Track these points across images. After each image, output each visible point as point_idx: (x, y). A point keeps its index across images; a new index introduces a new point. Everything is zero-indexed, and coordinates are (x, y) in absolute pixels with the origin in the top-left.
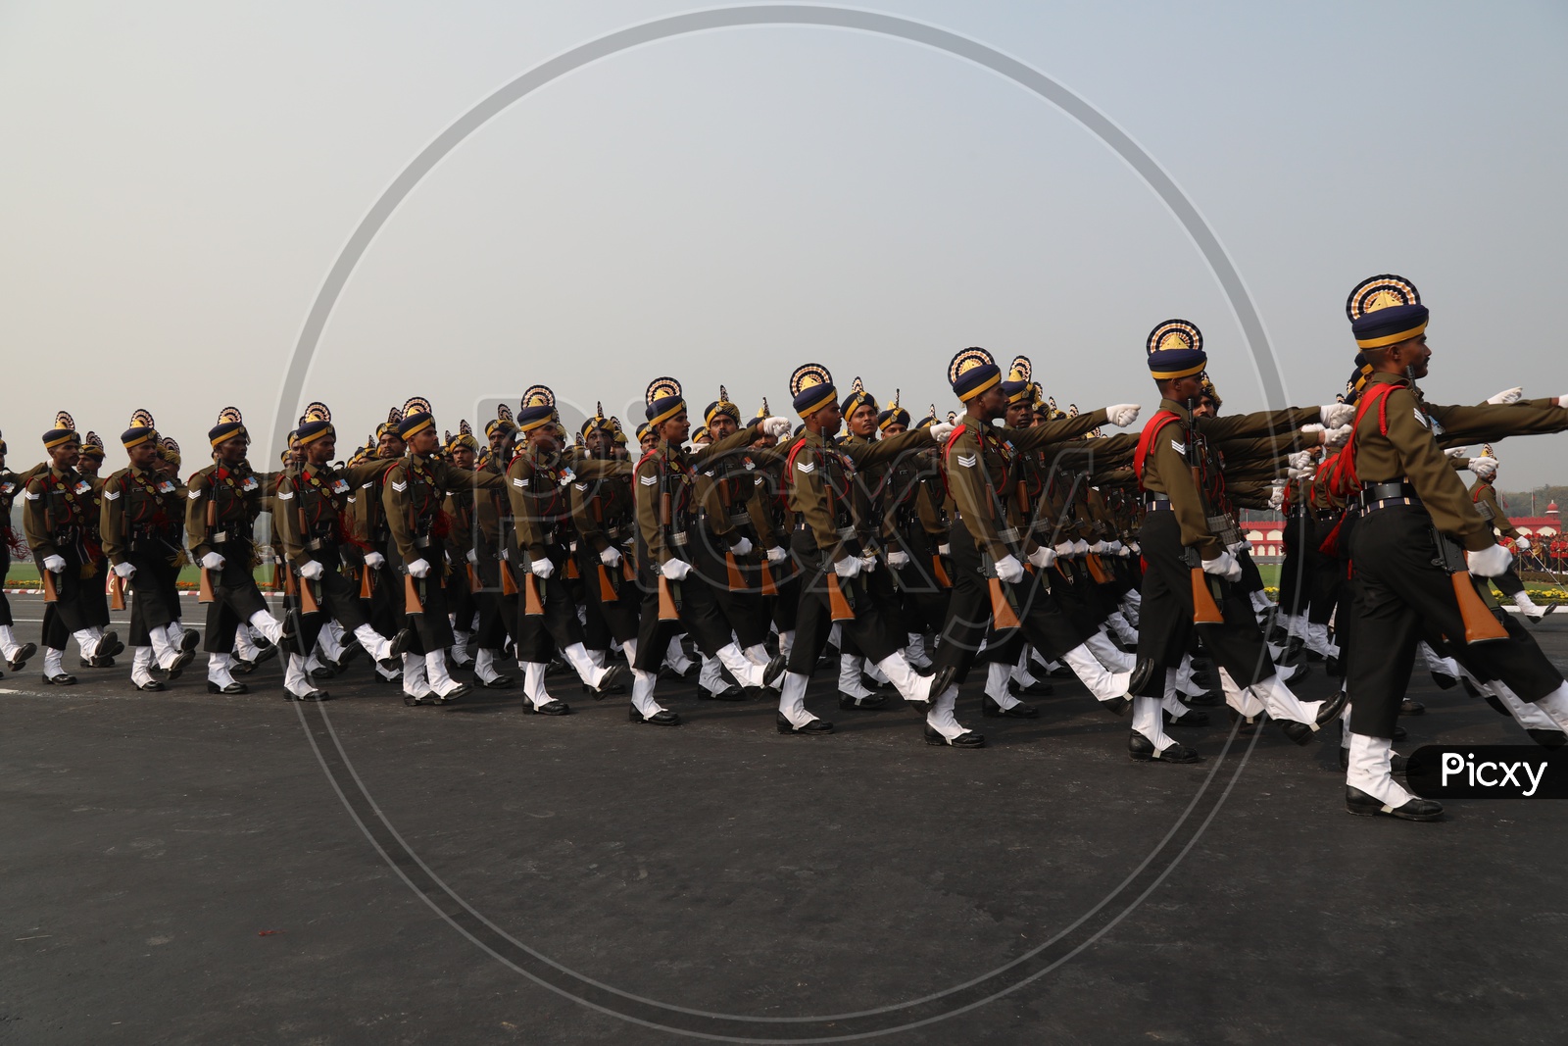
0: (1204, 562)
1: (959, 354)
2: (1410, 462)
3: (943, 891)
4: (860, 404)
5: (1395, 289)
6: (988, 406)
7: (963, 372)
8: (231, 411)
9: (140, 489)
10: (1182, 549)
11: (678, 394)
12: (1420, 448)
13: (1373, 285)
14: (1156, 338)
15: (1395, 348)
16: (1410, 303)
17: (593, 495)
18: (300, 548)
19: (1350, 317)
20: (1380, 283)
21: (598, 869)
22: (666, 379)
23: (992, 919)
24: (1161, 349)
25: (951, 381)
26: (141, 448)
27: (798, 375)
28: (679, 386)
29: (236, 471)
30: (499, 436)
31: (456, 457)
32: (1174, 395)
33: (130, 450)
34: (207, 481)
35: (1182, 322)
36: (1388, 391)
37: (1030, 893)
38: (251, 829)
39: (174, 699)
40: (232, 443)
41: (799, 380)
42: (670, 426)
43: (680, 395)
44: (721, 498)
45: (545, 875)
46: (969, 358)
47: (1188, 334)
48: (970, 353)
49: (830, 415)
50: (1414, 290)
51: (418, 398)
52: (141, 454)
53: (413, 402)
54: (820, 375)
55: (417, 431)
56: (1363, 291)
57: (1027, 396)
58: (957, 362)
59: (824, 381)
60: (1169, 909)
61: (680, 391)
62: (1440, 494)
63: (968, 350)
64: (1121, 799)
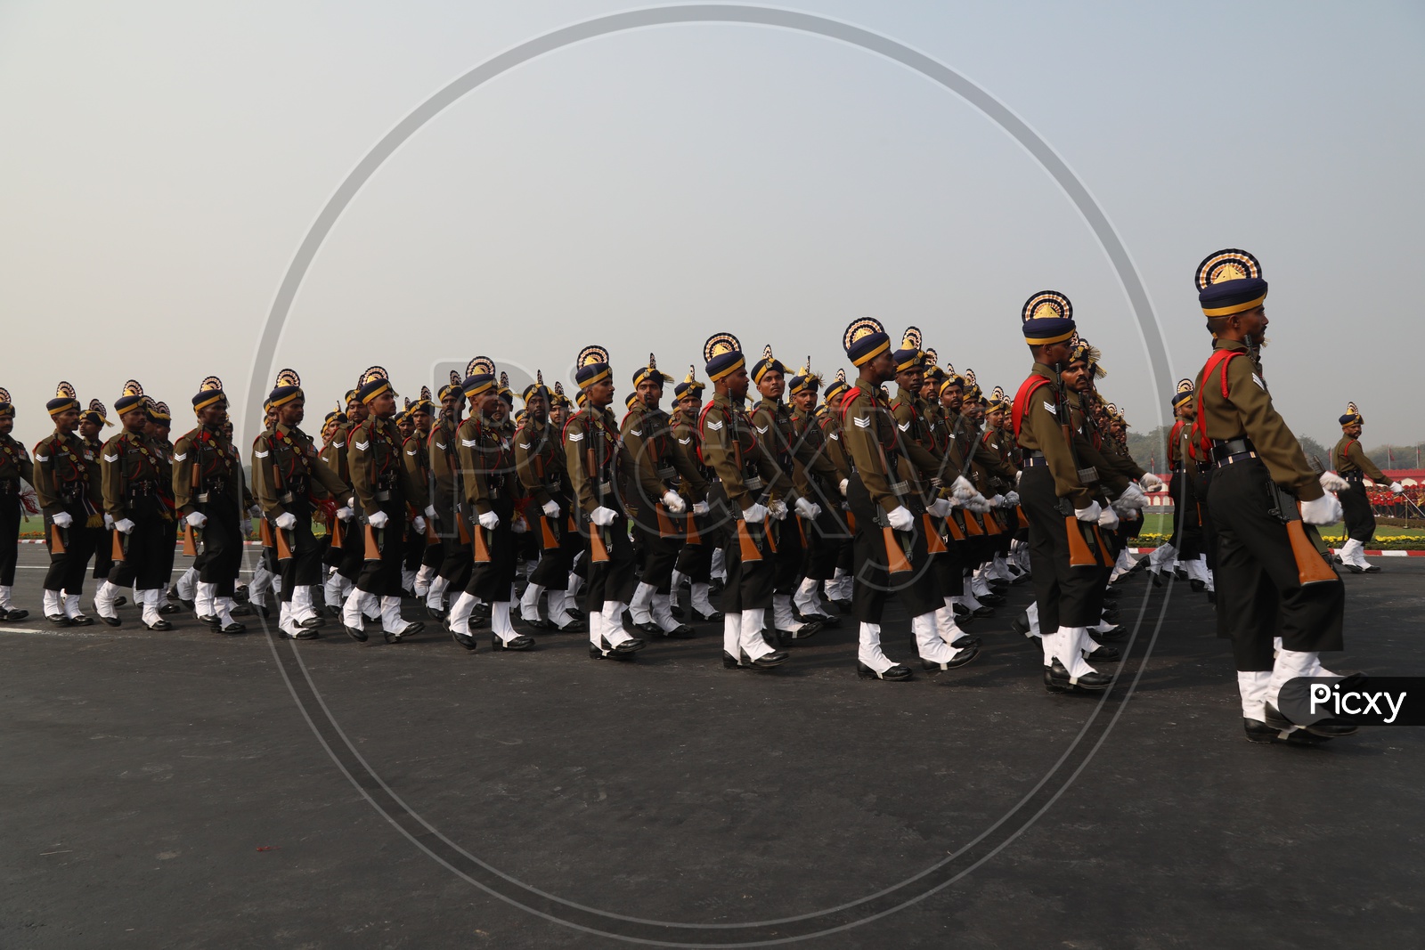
0: (1076, 511)
1: (853, 324)
2: (1250, 421)
3: (875, 812)
4: (769, 370)
5: (1239, 262)
6: (878, 370)
7: (856, 340)
8: (212, 380)
9: (135, 451)
10: (1057, 499)
11: (605, 362)
12: (1259, 409)
13: (1220, 258)
14: (1030, 307)
15: (1236, 317)
16: (1252, 276)
17: (536, 454)
18: (275, 502)
19: (1198, 286)
20: (1226, 256)
21: (563, 791)
22: (596, 347)
23: (921, 838)
24: (1035, 317)
25: (846, 348)
26: (133, 414)
27: (711, 342)
28: (607, 354)
29: (217, 434)
30: (451, 400)
31: (416, 420)
32: (1044, 359)
33: (122, 416)
34: (192, 444)
35: (1054, 293)
36: (1229, 357)
37: (956, 814)
38: (250, 755)
39: (181, 638)
40: (213, 408)
41: (712, 347)
42: (596, 390)
43: (607, 362)
44: (650, 456)
45: (513, 797)
46: (862, 327)
47: (1059, 304)
48: (863, 323)
49: (738, 379)
50: (1257, 264)
51: (376, 367)
52: (132, 419)
53: (372, 371)
54: (730, 343)
55: (375, 395)
56: (1211, 263)
57: (919, 362)
58: (851, 330)
59: (734, 349)
60: (1083, 828)
61: (608, 359)
62: (1277, 450)
63: (860, 320)
64: (1038, 728)
